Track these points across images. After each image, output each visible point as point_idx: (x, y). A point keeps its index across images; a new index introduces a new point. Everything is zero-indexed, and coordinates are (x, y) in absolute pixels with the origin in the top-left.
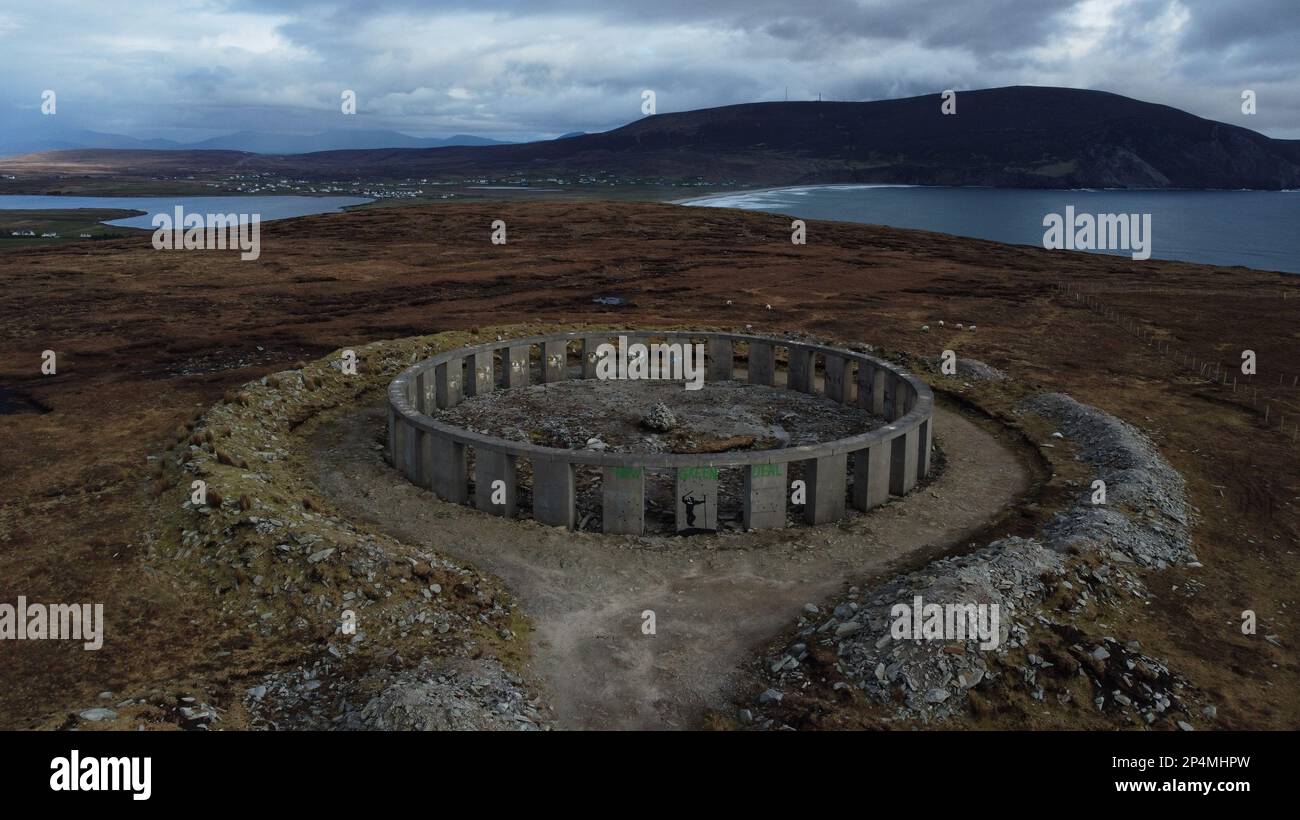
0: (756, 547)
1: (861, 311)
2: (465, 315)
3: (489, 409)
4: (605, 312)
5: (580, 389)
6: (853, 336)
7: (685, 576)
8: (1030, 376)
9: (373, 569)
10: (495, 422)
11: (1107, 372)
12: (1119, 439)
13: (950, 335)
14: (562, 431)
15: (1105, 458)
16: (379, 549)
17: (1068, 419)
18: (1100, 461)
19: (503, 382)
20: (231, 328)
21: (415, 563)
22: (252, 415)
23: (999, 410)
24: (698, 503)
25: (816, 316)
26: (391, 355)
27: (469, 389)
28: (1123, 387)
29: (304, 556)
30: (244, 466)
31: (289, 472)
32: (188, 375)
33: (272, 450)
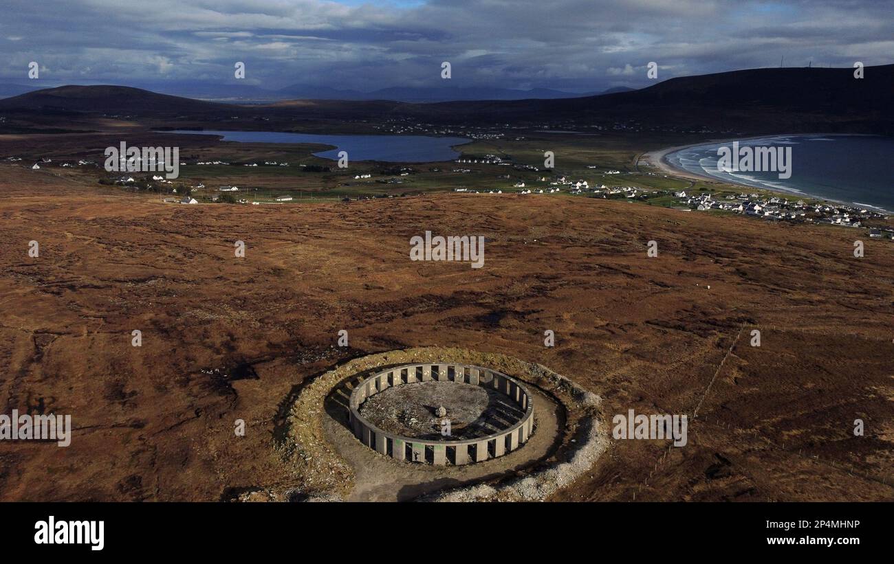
3: (392, 395)
10: (389, 404)
14: (408, 411)
17: (585, 434)
19: (404, 380)
22: (313, 394)
24: (419, 454)
26: (370, 363)
27: (390, 384)
29: (304, 458)
30: (302, 420)
31: (317, 420)
32: (304, 362)
33: (315, 410)
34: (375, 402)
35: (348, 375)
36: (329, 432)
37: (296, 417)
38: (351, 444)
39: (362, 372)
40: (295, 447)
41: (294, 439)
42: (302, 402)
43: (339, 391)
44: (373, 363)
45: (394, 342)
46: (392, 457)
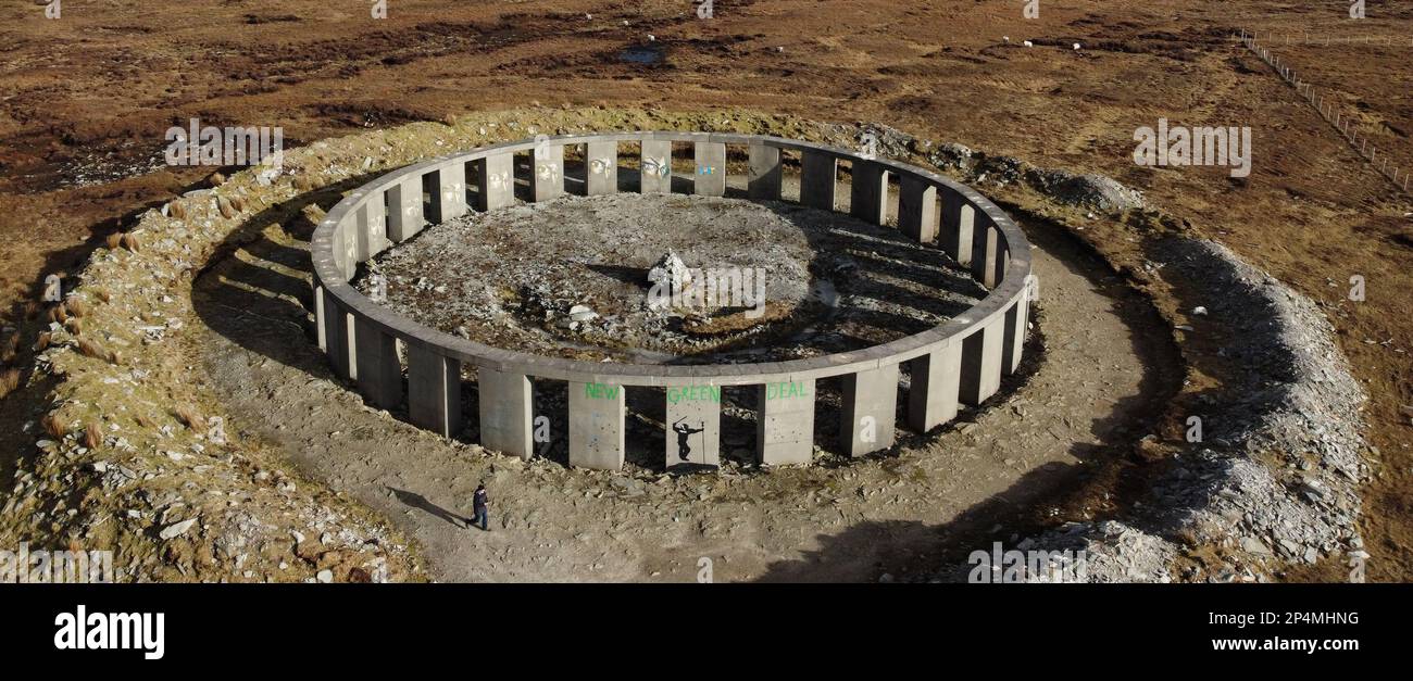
0: (766, 498)
1: (968, 80)
2: (449, 82)
3: (452, 248)
4: (630, 78)
5: (577, 213)
6: (949, 126)
7: (665, 546)
8: (1178, 201)
9: (245, 549)
10: (457, 271)
11: (1285, 193)
12: (1281, 331)
13: (1081, 121)
14: (542, 288)
15: (1256, 358)
16: (256, 521)
17: (1217, 284)
18: (1250, 362)
19: (477, 201)
20: (149, 104)
21: (301, 538)
22: (143, 265)
23: (1127, 263)
24: (694, 431)
25: (907, 88)
26: (339, 161)
27: (432, 212)
28: (1303, 222)
29: (154, 530)
30: (113, 359)
31: (179, 357)
32: (83, 183)
33: (160, 321)
34: (401, 272)
35: (267, 200)
36: (245, 398)
37: (82, 350)
38: (358, 435)
39: (317, 189)
40: (97, 480)
41: (83, 442)
42: (102, 298)
43: (242, 255)
44: (350, 161)
45: (391, 113)
46: (565, 463)
